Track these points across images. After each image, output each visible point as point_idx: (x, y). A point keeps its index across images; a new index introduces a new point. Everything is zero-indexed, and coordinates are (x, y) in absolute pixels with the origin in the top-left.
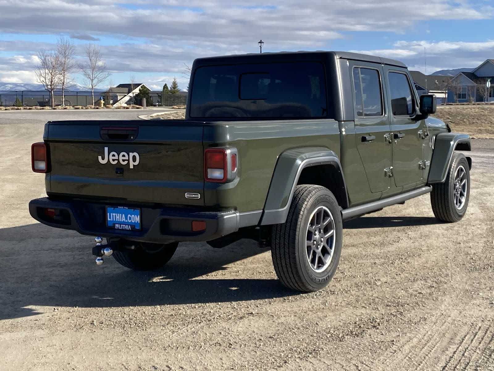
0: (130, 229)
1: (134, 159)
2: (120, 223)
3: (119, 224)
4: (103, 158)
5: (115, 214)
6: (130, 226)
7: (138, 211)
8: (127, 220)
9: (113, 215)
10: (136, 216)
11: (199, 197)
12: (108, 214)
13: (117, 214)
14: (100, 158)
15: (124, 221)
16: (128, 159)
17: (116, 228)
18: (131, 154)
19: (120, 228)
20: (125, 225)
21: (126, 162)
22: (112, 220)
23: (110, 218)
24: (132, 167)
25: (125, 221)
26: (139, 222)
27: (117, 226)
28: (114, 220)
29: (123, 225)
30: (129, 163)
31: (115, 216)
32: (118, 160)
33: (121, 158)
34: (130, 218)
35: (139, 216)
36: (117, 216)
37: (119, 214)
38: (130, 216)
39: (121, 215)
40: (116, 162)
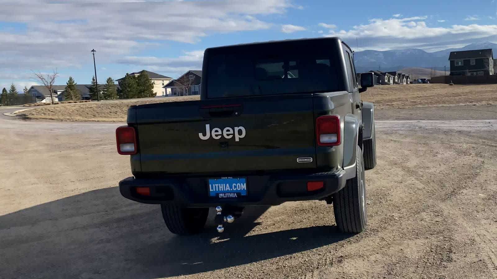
0: (236, 197)
1: (240, 132)
2: (224, 193)
3: (223, 193)
4: (204, 135)
5: (218, 185)
6: (235, 194)
7: (244, 180)
8: (232, 188)
9: (216, 186)
10: (242, 184)
11: (312, 161)
12: (210, 185)
13: (220, 185)
14: (201, 135)
15: (228, 190)
16: (233, 133)
17: (220, 197)
18: (236, 129)
19: (224, 197)
20: (230, 194)
21: (231, 136)
22: (214, 190)
23: (212, 189)
24: (237, 140)
25: (229, 190)
26: (245, 189)
27: (221, 195)
28: (217, 190)
29: (228, 194)
30: (234, 137)
31: (218, 186)
32: (222, 135)
33: (225, 133)
34: (235, 187)
35: (245, 184)
36: (220, 186)
37: (222, 185)
38: (235, 185)
39: (224, 185)
40: (219, 137)
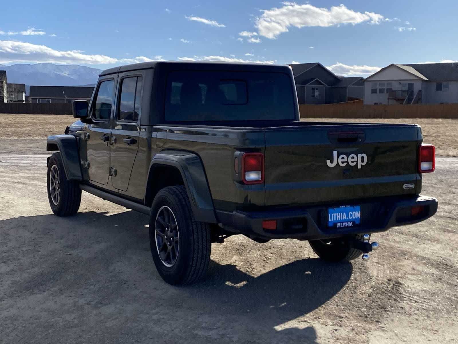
0: (352, 225)
2: (342, 222)
3: (340, 223)
4: (332, 162)
5: (336, 214)
6: (351, 223)
7: (358, 208)
8: (348, 217)
9: (334, 216)
10: (357, 212)
12: (329, 215)
13: (338, 214)
14: (328, 162)
15: (344, 219)
16: (356, 160)
17: (338, 227)
19: (342, 226)
20: (347, 223)
22: (333, 220)
23: (331, 219)
25: (346, 219)
26: (360, 217)
27: (339, 225)
28: (335, 220)
29: (345, 223)
31: (336, 216)
32: (347, 162)
34: (351, 215)
35: (360, 212)
37: (340, 214)
38: (351, 213)
39: (342, 214)
